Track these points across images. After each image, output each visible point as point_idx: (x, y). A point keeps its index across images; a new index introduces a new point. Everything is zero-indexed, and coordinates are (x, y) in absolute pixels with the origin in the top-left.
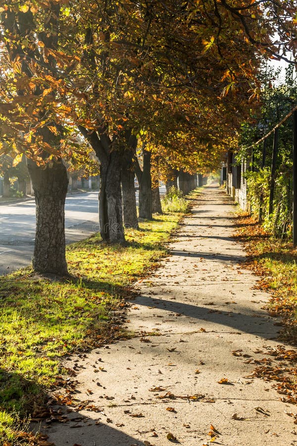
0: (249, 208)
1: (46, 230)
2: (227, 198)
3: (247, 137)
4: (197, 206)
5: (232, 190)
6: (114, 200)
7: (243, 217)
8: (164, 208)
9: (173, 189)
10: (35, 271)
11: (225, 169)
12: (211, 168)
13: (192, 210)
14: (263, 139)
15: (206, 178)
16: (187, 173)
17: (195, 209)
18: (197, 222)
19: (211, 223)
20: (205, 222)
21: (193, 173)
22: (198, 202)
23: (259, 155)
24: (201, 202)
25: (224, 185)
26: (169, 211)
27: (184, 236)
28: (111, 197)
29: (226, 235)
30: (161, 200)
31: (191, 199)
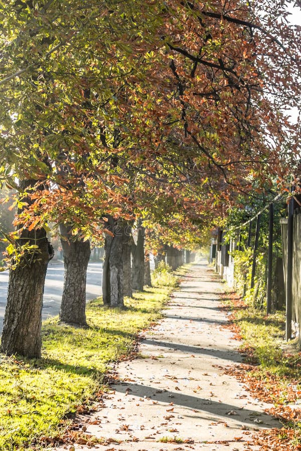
0: (236, 285)
1: (72, 289)
2: (215, 276)
3: (235, 219)
4: (185, 282)
5: (220, 268)
6: (117, 270)
7: (229, 293)
8: (154, 282)
9: (162, 263)
10: (61, 320)
11: (214, 246)
12: (200, 244)
13: (180, 285)
14: (249, 221)
15: (194, 255)
16: (176, 249)
17: (182, 284)
18: (186, 295)
19: (199, 296)
20: (193, 296)
21: (181, 249)
22: (186, 279)
23: (246, 235)
24: (189, 278)
25: (213, 263)
26: (158, 285)
27: (175, 305)
28: (114, 267)
29: (212, 306)
30: (151, 274)
31: (179, 275)
